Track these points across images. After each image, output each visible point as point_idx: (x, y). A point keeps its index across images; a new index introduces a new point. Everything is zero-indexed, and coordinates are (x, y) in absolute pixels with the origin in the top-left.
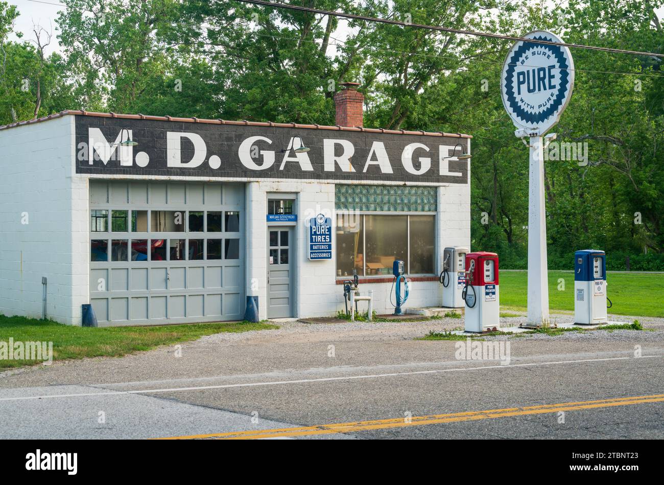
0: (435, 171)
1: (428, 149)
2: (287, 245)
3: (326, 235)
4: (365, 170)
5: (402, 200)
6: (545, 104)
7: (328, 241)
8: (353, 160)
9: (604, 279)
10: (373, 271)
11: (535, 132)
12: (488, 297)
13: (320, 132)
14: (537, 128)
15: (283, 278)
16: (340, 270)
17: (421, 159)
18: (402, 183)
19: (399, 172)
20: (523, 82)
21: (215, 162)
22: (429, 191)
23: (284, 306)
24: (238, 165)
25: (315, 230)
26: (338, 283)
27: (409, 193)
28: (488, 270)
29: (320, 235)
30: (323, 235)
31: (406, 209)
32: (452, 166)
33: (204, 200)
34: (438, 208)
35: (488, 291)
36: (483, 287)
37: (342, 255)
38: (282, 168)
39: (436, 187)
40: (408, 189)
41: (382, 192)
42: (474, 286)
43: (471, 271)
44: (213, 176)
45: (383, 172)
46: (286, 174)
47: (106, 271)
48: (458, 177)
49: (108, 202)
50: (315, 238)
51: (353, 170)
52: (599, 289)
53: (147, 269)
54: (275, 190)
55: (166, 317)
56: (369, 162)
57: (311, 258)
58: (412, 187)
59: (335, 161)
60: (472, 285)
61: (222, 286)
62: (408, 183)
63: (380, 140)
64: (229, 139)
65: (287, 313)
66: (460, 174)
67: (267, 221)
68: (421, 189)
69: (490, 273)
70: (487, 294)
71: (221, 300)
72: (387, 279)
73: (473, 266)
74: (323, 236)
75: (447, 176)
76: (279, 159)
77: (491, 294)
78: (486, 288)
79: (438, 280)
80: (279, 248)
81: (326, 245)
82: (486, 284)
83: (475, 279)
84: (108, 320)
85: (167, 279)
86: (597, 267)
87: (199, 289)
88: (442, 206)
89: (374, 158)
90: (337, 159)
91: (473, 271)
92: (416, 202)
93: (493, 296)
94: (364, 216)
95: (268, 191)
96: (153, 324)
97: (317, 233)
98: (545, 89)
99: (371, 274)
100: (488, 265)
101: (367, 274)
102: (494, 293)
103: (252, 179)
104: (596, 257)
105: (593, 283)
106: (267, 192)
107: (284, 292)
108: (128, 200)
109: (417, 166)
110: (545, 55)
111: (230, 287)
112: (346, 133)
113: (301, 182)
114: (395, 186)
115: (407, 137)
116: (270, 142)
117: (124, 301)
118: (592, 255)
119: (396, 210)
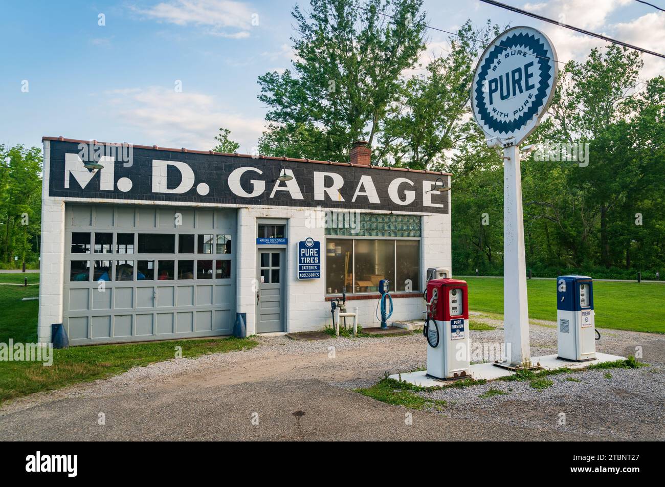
0: (419, 203)
1: (412, 184)
2: (279, 266)
3: (314, 257)
4: (354, 200)
5: (389, 227)
6: (521, 109)
7: (317, 262)
8: (342, 191)
9: (592, 308)
10: (363, 289)
11: (510, 141)
12: (454, 334)
13: (310, 165)
14: (512, 137)
15: (274, 296)
16: (330, 288)
17: (406, 192)
18: (388, 212)
19: (386, 202)
20: (496, 90)
21: (203, 189)
22: (414, 220)
23: (274, 321)
24: (227, 192)
25: (304, 252)
26: (327, 299)
27: (396, 221)
28: (454, 302)
29: (309, 257)
30: (312, 256)
31: (392, 234)
32: (434, 199)
33: (194, 224)
34: (422, 234)
35: (454, 327)
36: (448, 323)
37: (332, 274)
38: (272, 196)
39: (421, 216)
40: (394, 217)
41: (370, 220)
42: (437, 321)
43: (433, 303)
44: (201, 202)
45: (370, 202)
46: (276, 202)
47: (86, 291)
48: (439, 208)
49: (91, 224)
50: (304, 260)
51: (342, 200)
52: (587, 320)
53: (133, 288)
54: (265, 216)
55: (153, 333)
56: (357, 193)
57: (300, 278)
58: (398, 215)
59: (325, 191)
60: (434, 320)
61: (212, 304)
62: (394, 212)
63: (368, 175)
64: (218, 168)
65: (277, 327)
66: (442, 206)
67: (257, 244)
68: (407, 217)
69: (458, 305)
70: (453, 330)
71: (211, 317)
72: (374, 296)
73: (436, 295)
74: (312, 258)
75: (430, 207)
76: (269, 188)
77: (458, 331)
78: (452, 324)
79: (422, 297)
80: (270, 268)
81: (315, 266)
82: (452, 318)
83: (438, 312)
84: (87, 337)
85: (153, 298)
86: (583, 295)
87: (188, 306)
88: (426, 232)
89: (362, 189)
90: (327, 189)
91: (435, 302)
92: (402, 229)
93: (462, 333)
94: (354, 241)
95: (258, 216)
96: (138, 340)
97: (306, 255)
98: (521, 91)
99: (360, 291)
100: (454, 294)
101: (356, 291)
102: (462, 330)
103: (241, 206)
104: (583, 284)
105: (579, 313)
106: (257, 218)
107: (274, 309)
108: (113, 223)
109: (403, 197)
110: (520, 54)
111: (219, 304)
112: (336, 167)
113: (291, 209)
114: (382, 214)
115: (393, 173)
116: (261, 172)
117: (106, 319)
118: (578, 282)
119: (383, 235)
